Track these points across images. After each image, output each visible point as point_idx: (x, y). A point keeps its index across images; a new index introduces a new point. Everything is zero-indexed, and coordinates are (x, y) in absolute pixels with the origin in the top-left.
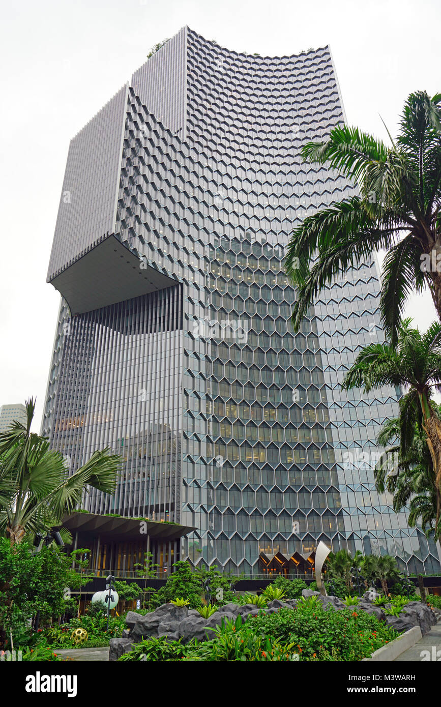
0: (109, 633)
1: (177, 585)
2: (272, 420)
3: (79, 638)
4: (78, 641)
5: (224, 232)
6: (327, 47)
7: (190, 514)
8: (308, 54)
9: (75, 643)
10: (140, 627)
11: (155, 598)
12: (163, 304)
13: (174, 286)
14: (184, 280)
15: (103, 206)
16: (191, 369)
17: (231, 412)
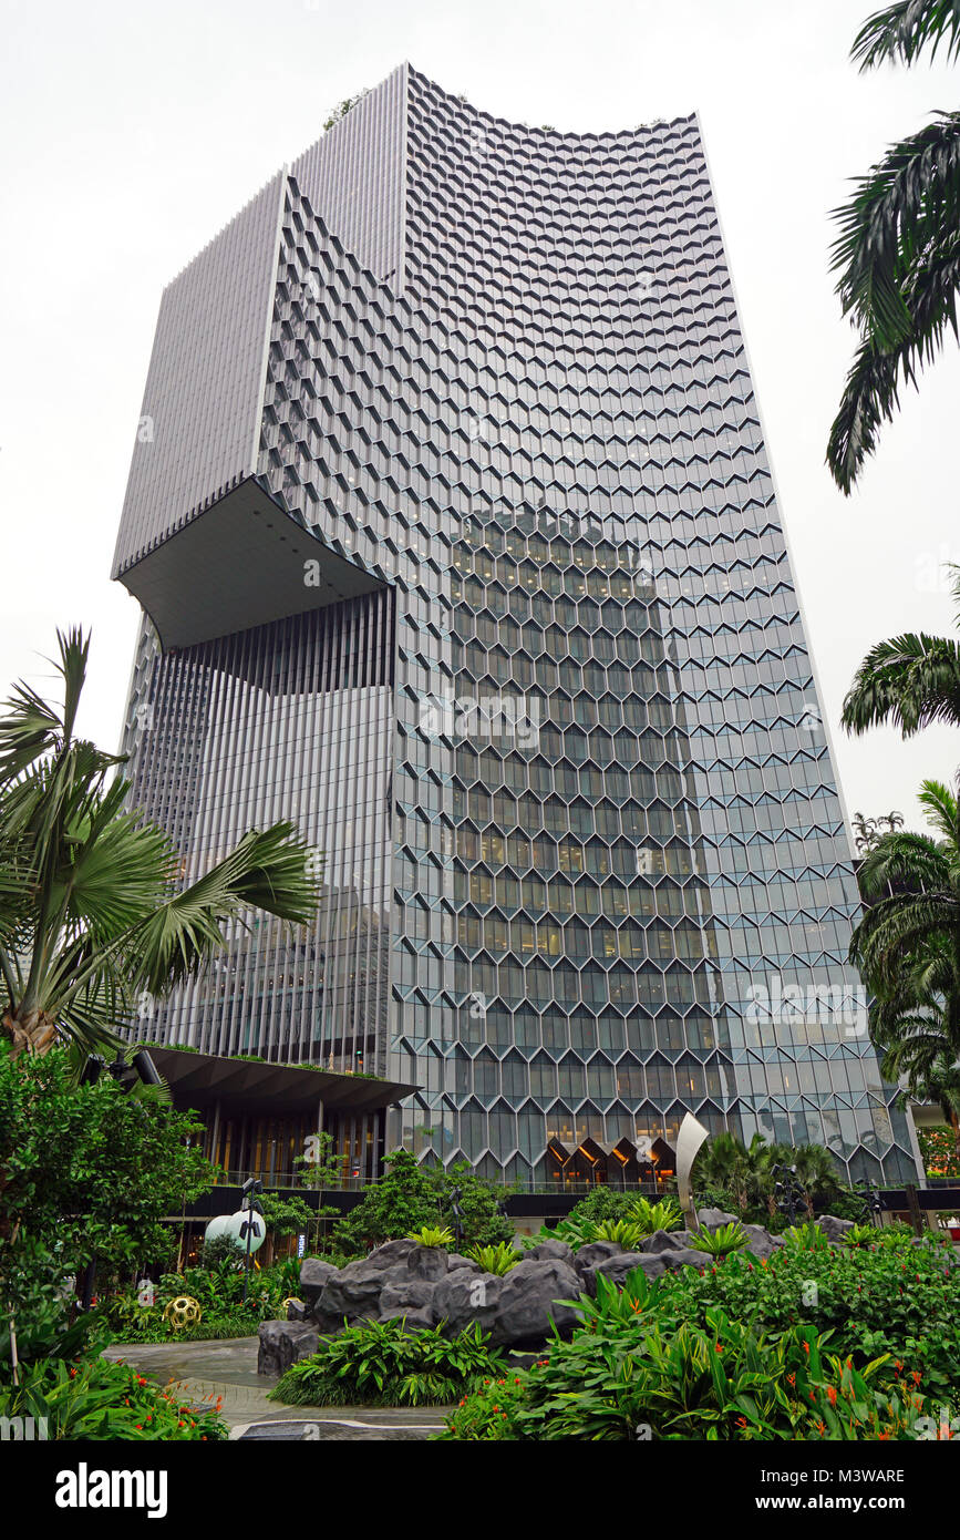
0: (250, 1305)
1: (392, 1203)
2: (574, 869)
3: (181, 1317)
4: (180, 1325)
5: (480, 486)
6: (693, 116)
7: (407, 1059)
8: (655, 129)
9: (172, 1329)
10: (335, 1295)
11: (344, 1230)
12: (353, 627)
13: (377, 590)
14: (398, 579)
15: (232, 421)
16: (412, 762)
17: (490, 852)
